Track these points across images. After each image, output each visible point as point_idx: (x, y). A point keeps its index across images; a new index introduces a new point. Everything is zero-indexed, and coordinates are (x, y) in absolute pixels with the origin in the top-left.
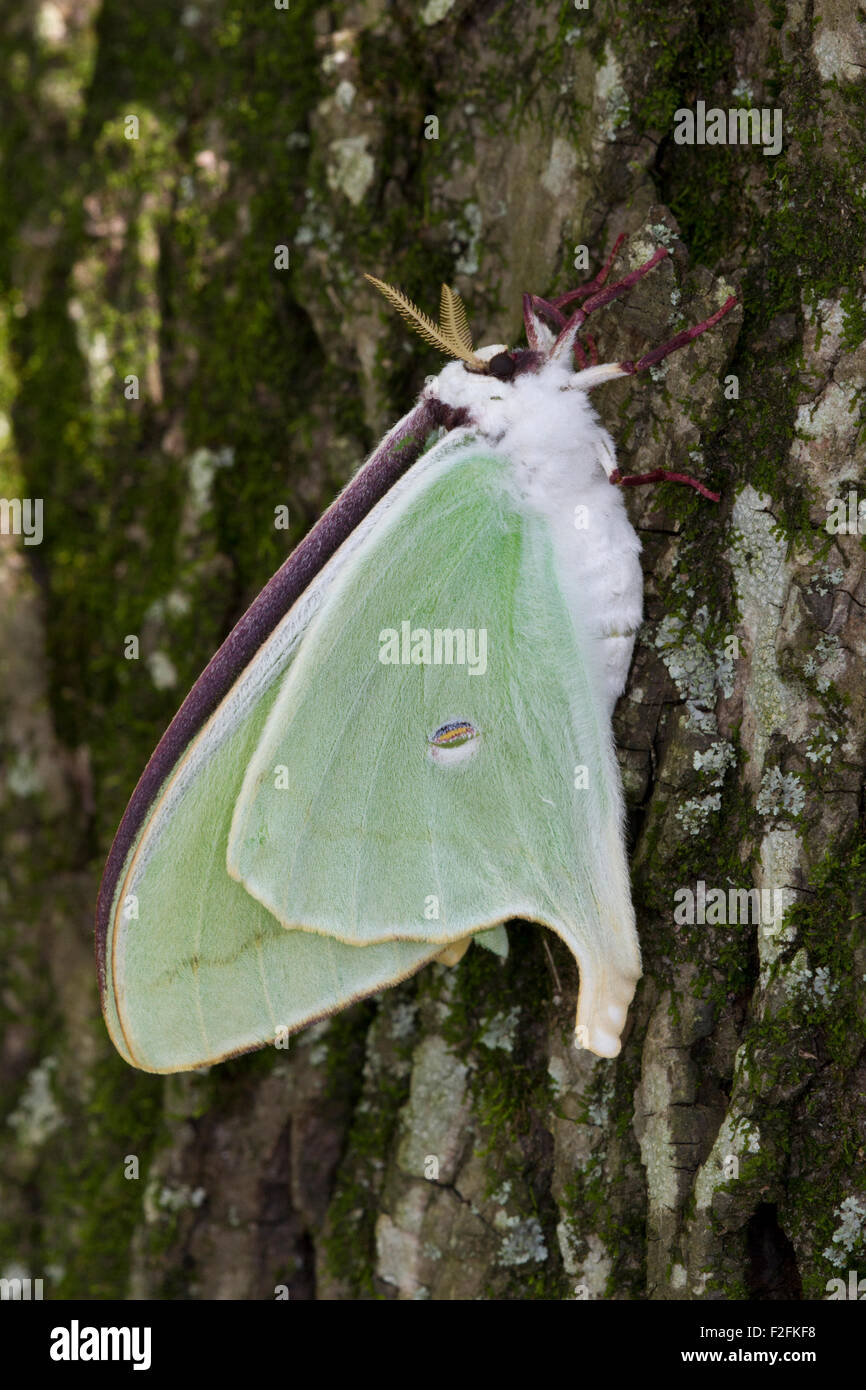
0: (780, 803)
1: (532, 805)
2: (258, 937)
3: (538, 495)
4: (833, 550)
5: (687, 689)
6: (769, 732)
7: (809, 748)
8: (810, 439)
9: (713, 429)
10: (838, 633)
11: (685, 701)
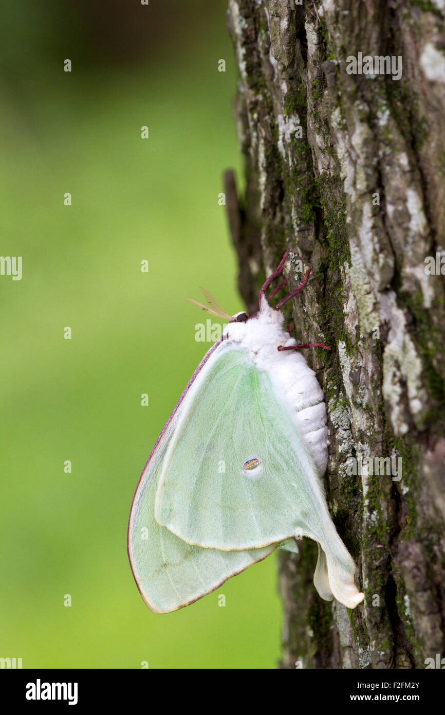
1: (290, 488)
2: (190, 553)
3: (260, 362)
4: (359, 353)
5: (337, 424)
6: (357, 430)
7: (368, 431)
8: (347, 315)
9: (321, 322)
10: (365, 384)
11: (337, 428)
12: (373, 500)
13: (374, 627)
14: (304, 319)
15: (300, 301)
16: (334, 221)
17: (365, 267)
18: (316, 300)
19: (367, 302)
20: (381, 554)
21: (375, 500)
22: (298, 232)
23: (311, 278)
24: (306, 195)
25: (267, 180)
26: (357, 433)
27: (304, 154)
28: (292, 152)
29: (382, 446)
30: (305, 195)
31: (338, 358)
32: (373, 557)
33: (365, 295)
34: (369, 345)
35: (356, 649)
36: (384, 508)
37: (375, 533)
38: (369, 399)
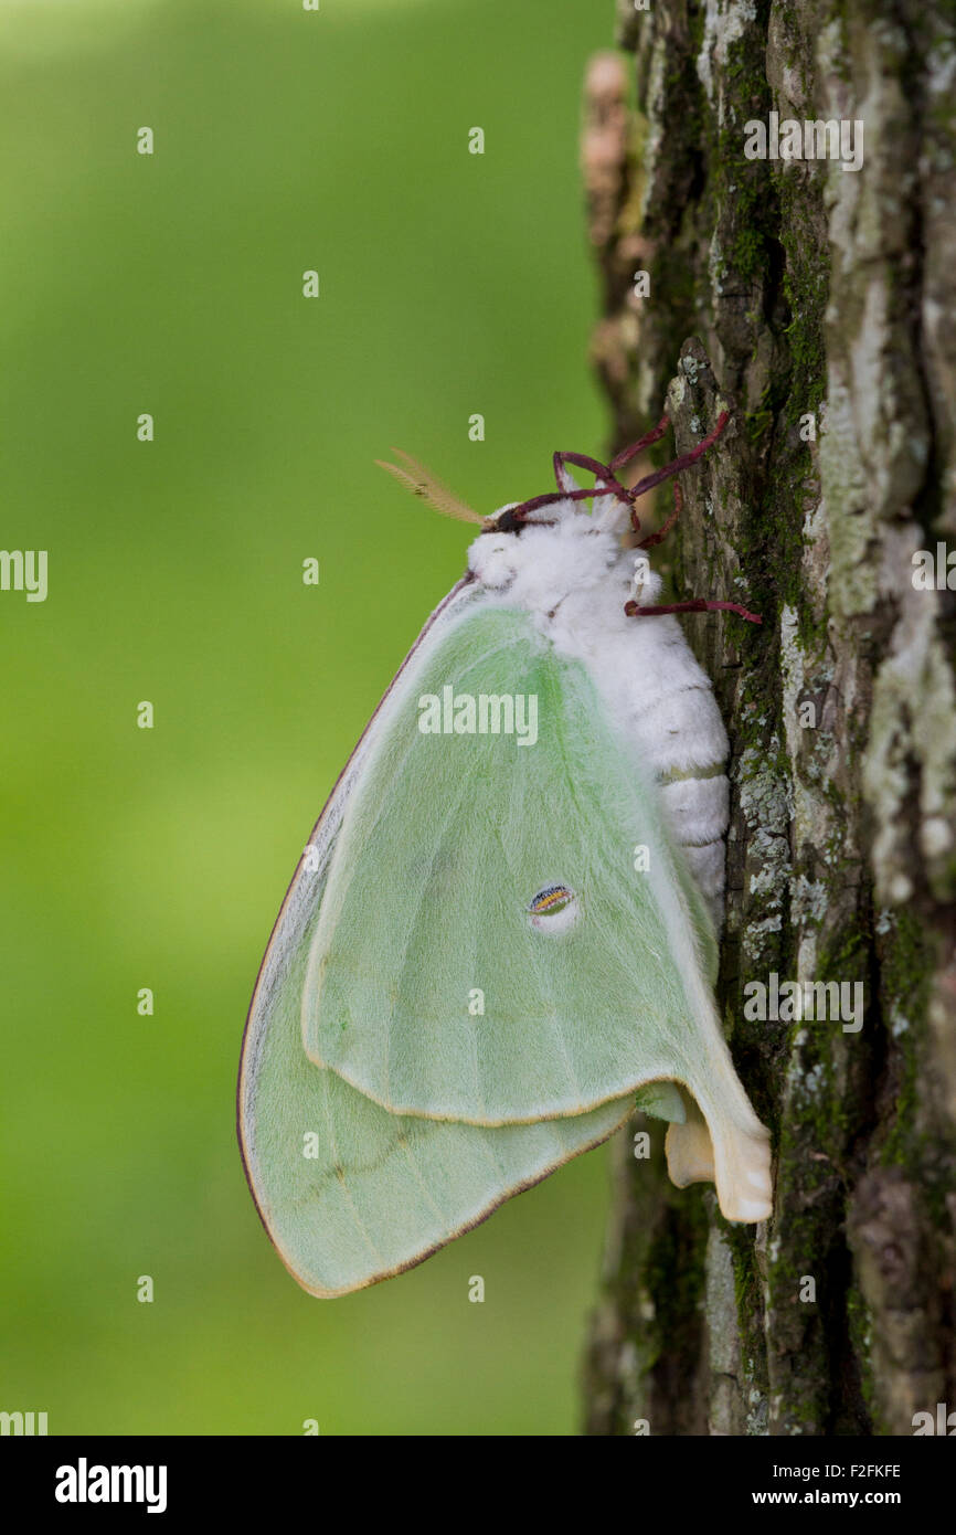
0: (808, 911)
2: (402, 1137)
4: (828, 648)
5: (756, 817)
6: (801, 843)
7: (828, 852)
8: (812, 542)
9: (744, 550)
10: (833, 729)
11: (754, 828)
12: (817, 1034)
13: (783, 1360)
14: (706, 532)
15: (699, 484)
16: (807, 294)
17: (858, 443)
18: (736, 490)
19: (852, 535)
20: (820, 1179)
21: (822, 1036)
22: (721, 297)
23: (732, 434)
24: (751, 208)
25: (662, 145)
26: (800, 850)
27: (759, 101)
28: (728, 91)
29: (859, 897)
30: (747, 206)
31: (778, 647)
32: (801, 1182)
33: (850, 514)
34: (854, 634)
35: (745, 1387)
36: (839, 1063)
37: (811, 1123)
38: (839, 771)
